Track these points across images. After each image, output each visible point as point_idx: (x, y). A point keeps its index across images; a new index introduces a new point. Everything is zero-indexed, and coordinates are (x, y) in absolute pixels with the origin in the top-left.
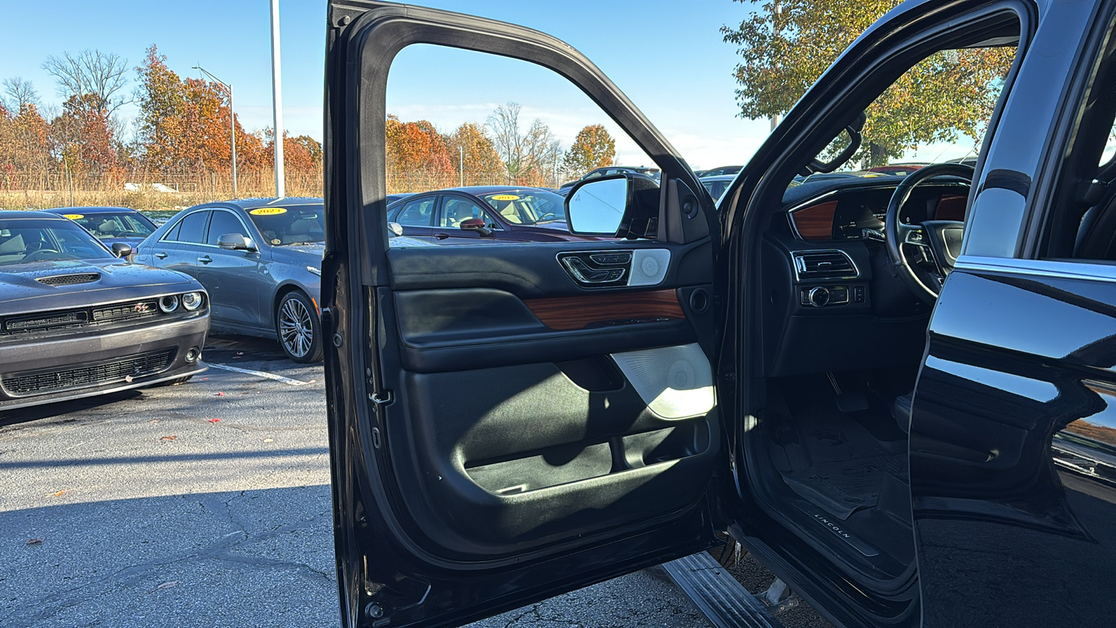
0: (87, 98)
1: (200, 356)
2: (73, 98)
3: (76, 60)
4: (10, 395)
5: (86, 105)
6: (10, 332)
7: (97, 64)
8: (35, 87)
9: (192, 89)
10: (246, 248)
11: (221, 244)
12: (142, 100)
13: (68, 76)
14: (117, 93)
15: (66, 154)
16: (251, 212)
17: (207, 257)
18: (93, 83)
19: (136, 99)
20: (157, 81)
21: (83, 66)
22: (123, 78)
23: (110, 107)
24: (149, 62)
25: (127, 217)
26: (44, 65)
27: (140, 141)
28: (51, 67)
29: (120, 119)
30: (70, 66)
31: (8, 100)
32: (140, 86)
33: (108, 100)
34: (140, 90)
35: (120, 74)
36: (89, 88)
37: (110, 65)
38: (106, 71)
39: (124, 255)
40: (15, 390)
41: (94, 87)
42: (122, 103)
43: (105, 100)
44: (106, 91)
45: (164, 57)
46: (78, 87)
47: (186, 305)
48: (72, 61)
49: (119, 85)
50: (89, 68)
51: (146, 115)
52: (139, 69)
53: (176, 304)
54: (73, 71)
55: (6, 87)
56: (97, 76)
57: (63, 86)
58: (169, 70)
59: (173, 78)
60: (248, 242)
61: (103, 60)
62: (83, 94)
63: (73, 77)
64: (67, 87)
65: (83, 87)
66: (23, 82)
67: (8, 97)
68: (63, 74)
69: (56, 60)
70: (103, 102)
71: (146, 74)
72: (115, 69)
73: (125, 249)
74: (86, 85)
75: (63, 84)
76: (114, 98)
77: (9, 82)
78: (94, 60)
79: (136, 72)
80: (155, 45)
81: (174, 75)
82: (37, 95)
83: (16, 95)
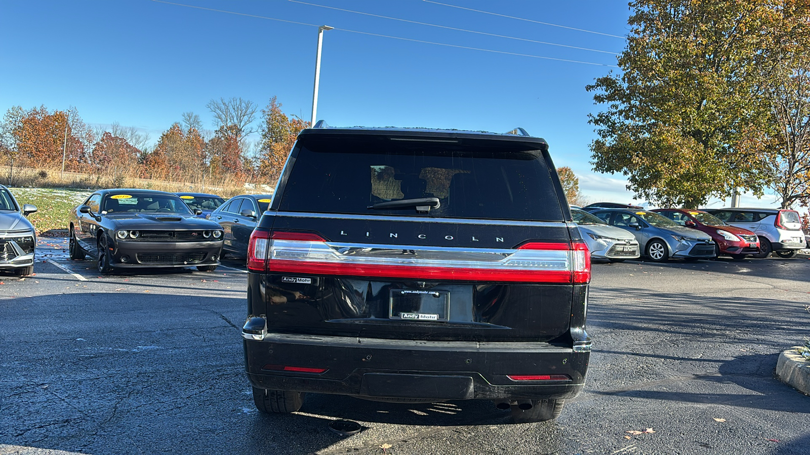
0: (231, 128)
1: (218, 259)
2: (222, 128)
3: (227, 103)
4: (139, 262)
5: (229, 132)
6: (143, 237)
7: (240, 106)
8: (201, 119)
9: (294, 126)
10: (252, 216)
11: (242, 213)
12: (263, 131)
13: (221, 113)
14: (249, 126)
15: (212, 162)
16: (259, 201)
17: (237, 219)
18: (235, 118)
19: (260, 130)
20: (274, 120)
21: (231, 108)
22: (254, 116)
23: (243, 134)
24: (271, 107)
25: (216, 200)
26: (208, 105)
27: (258, 156)
28: (212, 107)
29: (247, 141)
30: (223, 107)
31: (183, 125)
32: (263, 122)
33: (243, 130)
34: (263, 124)
35: (252, 114)
36: (232, 121)
37: (247, 108)
38: (244, 111)
39: (198, 214)
40: (141, 261)
41: (235, 121)
42: (251, 132)
43: (241, 130)
44: (242, 124)
45: (280, 105)
46: (226, 120)
47: (214, 235)
48: (224, 104)
49: (251, 120)
50: (234, 109)
51: (264, 140)
52: (264, 111)
53: (210, 234)
54: (224, 111)
55: (184, 117)
56: (238, 114)
57: (217, 119)
58: (281, 113)
59: (284, 118)
60: (254, 214)
61: (243, 105)
62: (228, 125)
63: (224, 114)
64: (219, 120)
65: (229, 120)
66: (194, 115)
67: (184, 124)
68: (218, 111)
69: (215, 102)
70: (239, 131)
71: (268, 115)
72: (250, 110)
73: (199, 212)
74: (231, 119)
75: (217, 117)
76: (246, 128)
77: (186, 114)
78: (238, 103)
79: (261, 113)
80: (276, 97)
81: (285, 117)
82: (201, 124)
83: (188, 123)
